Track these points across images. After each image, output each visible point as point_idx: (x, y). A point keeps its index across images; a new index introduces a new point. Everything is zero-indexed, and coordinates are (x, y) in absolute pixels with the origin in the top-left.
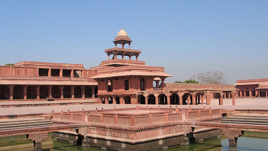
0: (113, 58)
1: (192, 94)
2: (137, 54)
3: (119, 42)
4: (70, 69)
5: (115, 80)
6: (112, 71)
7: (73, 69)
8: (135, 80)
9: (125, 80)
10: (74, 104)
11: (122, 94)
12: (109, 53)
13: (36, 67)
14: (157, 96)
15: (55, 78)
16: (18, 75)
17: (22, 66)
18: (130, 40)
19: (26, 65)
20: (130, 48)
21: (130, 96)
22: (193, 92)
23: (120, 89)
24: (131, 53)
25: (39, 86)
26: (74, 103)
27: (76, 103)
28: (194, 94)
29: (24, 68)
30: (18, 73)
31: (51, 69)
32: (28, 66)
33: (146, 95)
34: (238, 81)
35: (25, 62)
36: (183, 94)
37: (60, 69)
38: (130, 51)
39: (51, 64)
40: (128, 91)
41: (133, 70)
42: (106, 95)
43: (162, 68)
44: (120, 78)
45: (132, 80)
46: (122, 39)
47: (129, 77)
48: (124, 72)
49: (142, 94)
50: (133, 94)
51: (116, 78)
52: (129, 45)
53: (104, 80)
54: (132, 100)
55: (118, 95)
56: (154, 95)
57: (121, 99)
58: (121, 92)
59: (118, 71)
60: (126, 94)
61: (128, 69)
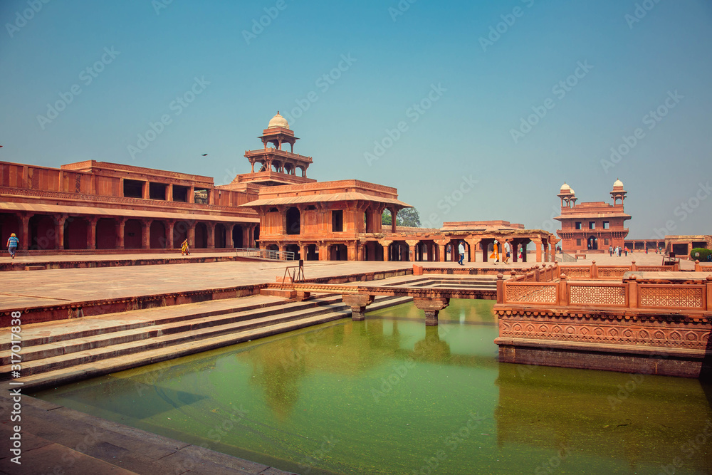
0: (263, 170)
2: (305, 164)
3: (274, 138)
4: (187, 184)
5: (306, 210)
6: (300, 190)
7: (193, 185)
8: (358, 211)
9: (333, 211)
10: (217, 261)
11: (327, 239)
12: (254, 158)
13: (119, 177)
14: (414, 244)
15: (158, 203)
16: (77, 192)
17: (86, 171)
18: (294, 136)
19: (97, 171)
20: (292, 151)
21: (347, 245)
23: (319, 231)
24: (296, 161)
25: (125, 220)
26: (217, 258)
27: (221, 258)
29: (91, 175)
30: (78, 186)
31: (151, 183)
32: (101, 173)
33: (385, 243)
35: (93, 161)
37: (168, 185)
38: (296, 158)
39: (150, 172)
40: (340, 233)
41: (354, 190)
42: (281, 242)
43: (395, 190)
44: (321, 207)
45: (351, 212)
46: (280, 133)
47: (346, 203)
48: (333, 195)
49: (375, 240)
50: (354, 238)
51: (311, 207)
52: (292, 146)
53: (277, 210)
54: (351, 251)
55: (316, 242)
56: (407, 241)
57: (323, 251)
58: (322, 237)
59: (315, 192)
60: (338, 239)
61: (342, 187)
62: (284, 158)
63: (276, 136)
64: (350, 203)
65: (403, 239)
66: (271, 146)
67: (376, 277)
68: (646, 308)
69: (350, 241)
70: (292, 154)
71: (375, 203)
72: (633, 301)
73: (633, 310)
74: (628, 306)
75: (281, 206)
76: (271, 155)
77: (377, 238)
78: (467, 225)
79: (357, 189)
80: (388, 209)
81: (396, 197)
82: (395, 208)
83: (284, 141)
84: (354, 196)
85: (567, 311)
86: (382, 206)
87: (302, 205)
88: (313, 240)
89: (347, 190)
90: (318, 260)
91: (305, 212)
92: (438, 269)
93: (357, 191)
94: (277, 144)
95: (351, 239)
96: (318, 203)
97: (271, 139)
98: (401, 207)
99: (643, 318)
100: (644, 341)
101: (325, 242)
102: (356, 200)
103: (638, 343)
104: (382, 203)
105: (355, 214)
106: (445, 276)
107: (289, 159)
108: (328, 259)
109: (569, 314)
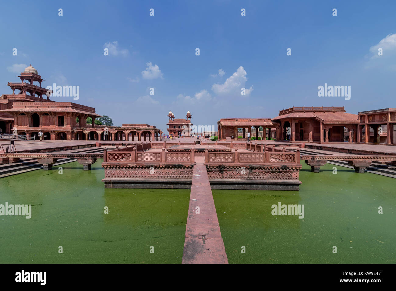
0: (21, 93)
1: (138, 132)
3: (28, 78)
5: (43, 115)
6: (39, 105)
8: (72, 117)
9: (59, 117)
11: (55, 130)
12: (14, 87)
14: (100, 133)
18: (42, 79)
21: (67, 133)
22: (139, 130)
23: (51, 126)
24: (42, 91)
28: (140, 132)
33: (86, 132)
34: (124, 125)
36: (130, 132)
38: (43, 89)
40: (63, 127)
41: (70, 107)
42: (27, 131)
43: (94, 109)
44: (52, 114)
45: (69, 117)
46: (32, 76)
47: (66, 113)
48: (59, 109)
49: (82, 131)
50: (70, 130)
51: (46, 114)
52: (40, 83)
53: (25, 115)
54: (69, 136)
55: (49, 131)
56: (97, 132)
57: (53, 136)
58: (53, 129)
59: (49, 107)
60: (61, 130)
61: (64, 105)
62: (35, 89)
63: (29, 77)
64: (68, 113)
65: (95, 131)
66: (26, 82)
67: (73, 148)
68: (169, 162)
69: (68, 131)
70: (40, 87)
71: (82, 114)
72: (163, 160)
73: (163, 163)
74: (161, 162)
75: (28, 113)
76: (25, 86)
77: (82, 130)
78: (132, 126)
79: (72, 107)
80: (91, 117)
81: (94, 112)
82: (94, 117)
83: (35, 80)
84: (70, 110)
85: (135, 165)
86: (86, 116)
87: (40, 113)
88: (47, 130)
89: (66, 107)
90: (50, 140)
91: (42, 116)
92: (108, 144)
93: (71, 108)
94: (30, 81)
95: (68, 130)
96: (50, 112)
97: (26, 78)
98: (97, 117)
99: (167, 167)
100: (167, 177)
101: (54, 131)
102: (71, 112)
103: (165, 178)
104: (86, 115)
105: (71, 118)
106: (111, 147)
107: (38, 90)
108: (56, 140)
109: (136, 166)
